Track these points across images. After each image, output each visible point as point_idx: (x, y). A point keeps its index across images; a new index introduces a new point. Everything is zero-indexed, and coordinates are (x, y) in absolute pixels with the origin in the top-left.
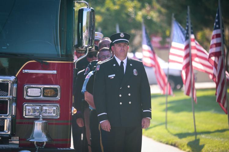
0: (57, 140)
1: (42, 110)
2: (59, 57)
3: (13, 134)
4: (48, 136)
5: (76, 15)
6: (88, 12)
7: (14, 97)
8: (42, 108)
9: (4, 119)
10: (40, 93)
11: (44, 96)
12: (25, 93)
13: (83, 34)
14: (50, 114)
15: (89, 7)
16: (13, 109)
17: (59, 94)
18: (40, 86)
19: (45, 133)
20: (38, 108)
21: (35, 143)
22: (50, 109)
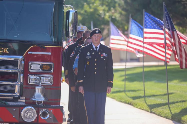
0: (51, 100)
1: (41, 79)
2: (53, 43)
3: (21, 95)
4: (45, 96)
5: (65, 14)
6: (73, 13)
7: (22, 70)
8: (41, 78)
9: (15, 85)
10: (40, 68)
11: (42, 70)
12: (29, 68)
13: (70, 28)
14: (46, 82)
15: (73, 10)
16: (21, 78)
17: (53, 69)
18: (40, 63)
19: (43, 95)
20: (38, 78)
21: (36, 101)
22: (46, 79)
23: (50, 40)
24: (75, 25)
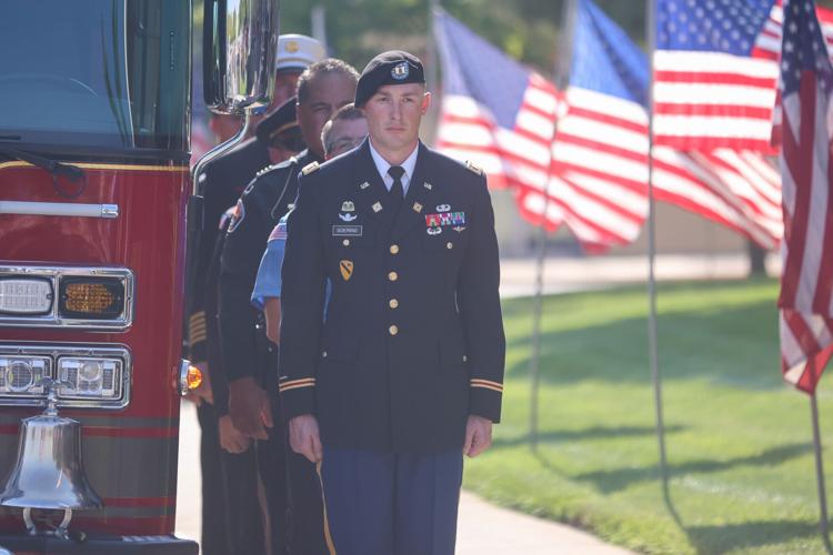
0: (119, 502)
1: (54, 371)
2: (129, 144)
4: (80, 481)
8: (55, 366)
10: (48, 302)
11: (63, 312)
13: (230, 47)
14: (90, 392)
17: (129, 305)
18: (48, 271)
19: (68, 471)
20: (39, 363)
21: (26, 514)
22: (89, 369)
23: (112, 128)
24: (263, 30)
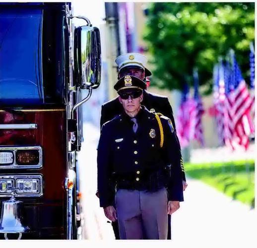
1: (15, 184)
2: (42, 102)
6: (89, 31)
8: (15, 182)
10: (12, 160)
11: (18, 163)
13: (83, 65)
14: (28, 191)
15: (89, 25)
17: (41, 159)
19: (19, 219)
20: (9, 181)
21: (5, 234)
22: (28, 183)
23: (37, 96)
24: (95, 58)
